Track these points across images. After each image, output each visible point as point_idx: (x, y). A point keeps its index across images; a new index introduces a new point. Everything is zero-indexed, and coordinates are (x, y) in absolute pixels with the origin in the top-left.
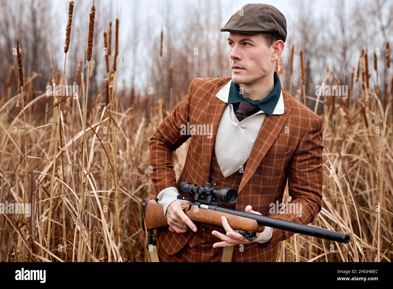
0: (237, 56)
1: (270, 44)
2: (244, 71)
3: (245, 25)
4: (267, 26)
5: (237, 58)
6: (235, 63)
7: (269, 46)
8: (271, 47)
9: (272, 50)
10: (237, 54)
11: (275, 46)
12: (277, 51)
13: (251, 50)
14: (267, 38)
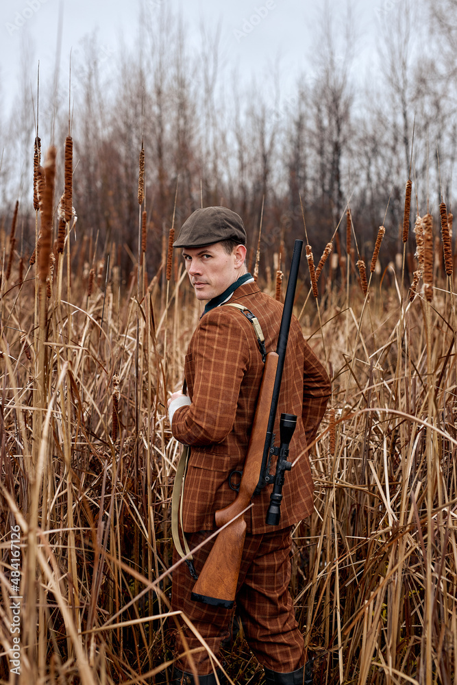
0: (198, 272)
1: (230, 251)
2: (207, 286)
3: (200, 237)
4: (224, 234)
5: (198, 274)
6: (196, 279)
7: (230, 254)
8: (232, 254)
9: (234, 257)
10: (197, 270)
11: (236, 252)
12: (239, 257)
13: (211, 261)
14: (225, 246)
